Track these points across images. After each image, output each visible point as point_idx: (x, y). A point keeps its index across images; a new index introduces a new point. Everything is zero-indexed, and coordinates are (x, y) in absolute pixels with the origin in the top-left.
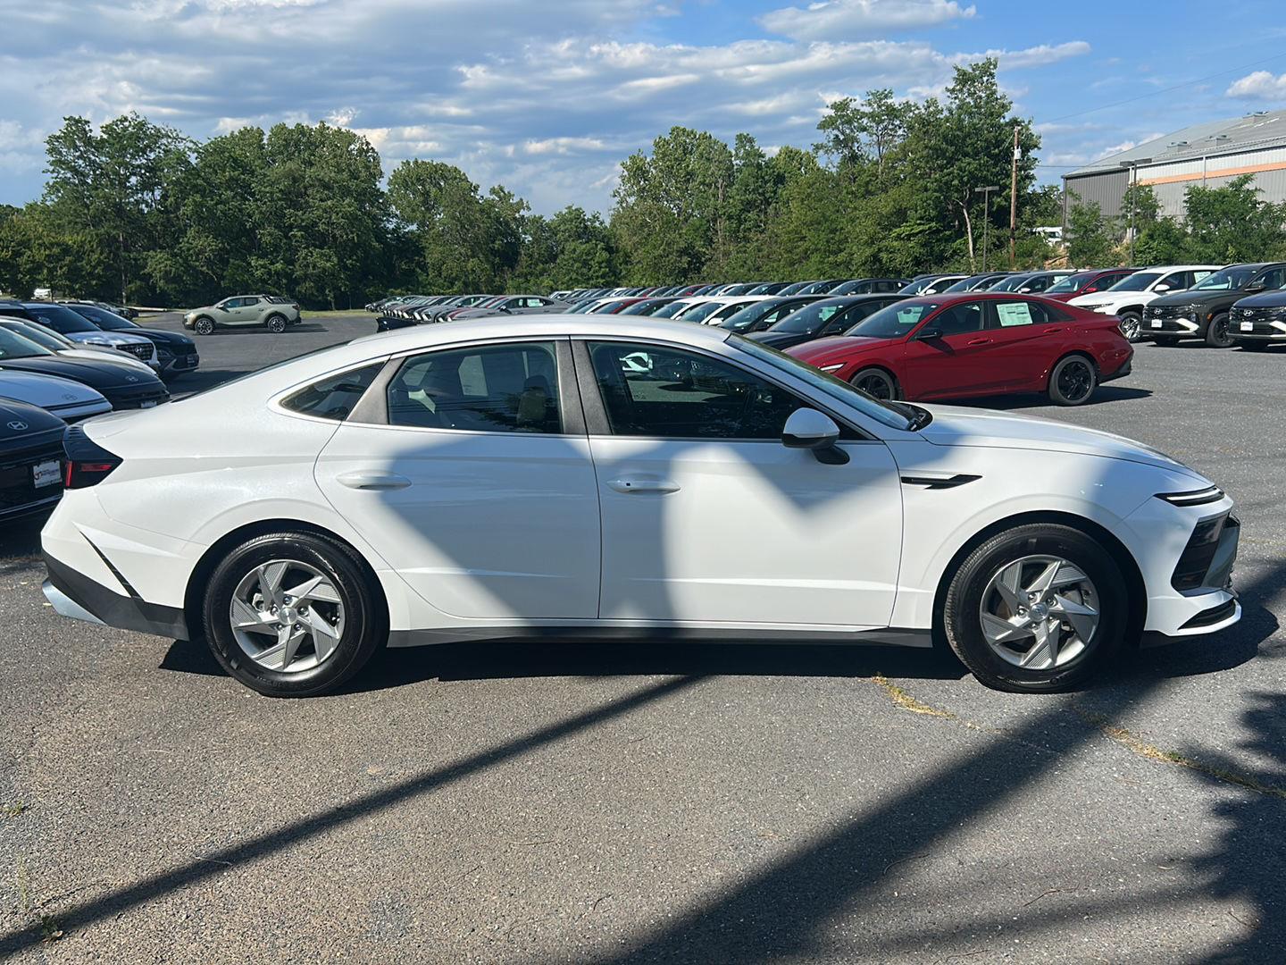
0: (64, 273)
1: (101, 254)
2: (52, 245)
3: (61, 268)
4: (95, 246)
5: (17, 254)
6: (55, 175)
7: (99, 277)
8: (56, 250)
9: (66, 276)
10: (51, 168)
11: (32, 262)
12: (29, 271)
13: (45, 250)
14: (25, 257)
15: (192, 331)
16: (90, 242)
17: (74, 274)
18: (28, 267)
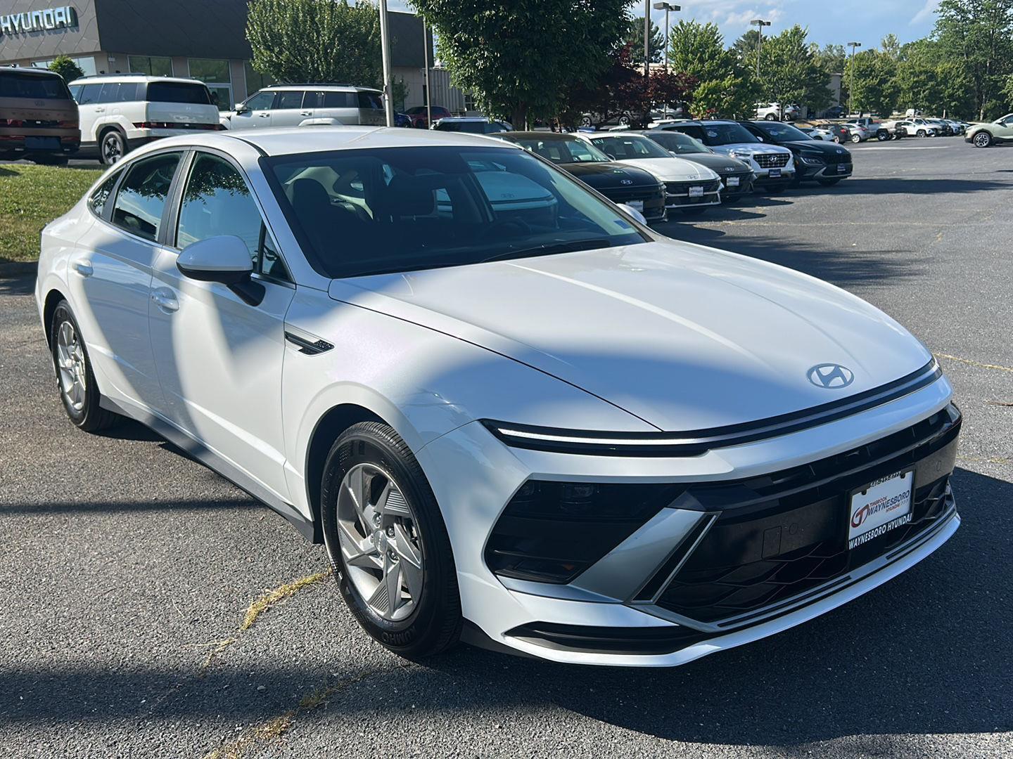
0: (925, 97)
1: (964, 78)
2: (921, 73)
3: (924, 91)
4: (960, 72)
5: (884, 81)
6: (942, 14)
7: (958, 99)
8: (923, 77)
9: (927, 99)
10: (940, 8)
11: (894, 87)
12: (890, 95)
13: (914, 78)
14: (889, 84)
15: (970, 144)
16: (957, 68)
17: (934, 96)
18: (889, 91)
